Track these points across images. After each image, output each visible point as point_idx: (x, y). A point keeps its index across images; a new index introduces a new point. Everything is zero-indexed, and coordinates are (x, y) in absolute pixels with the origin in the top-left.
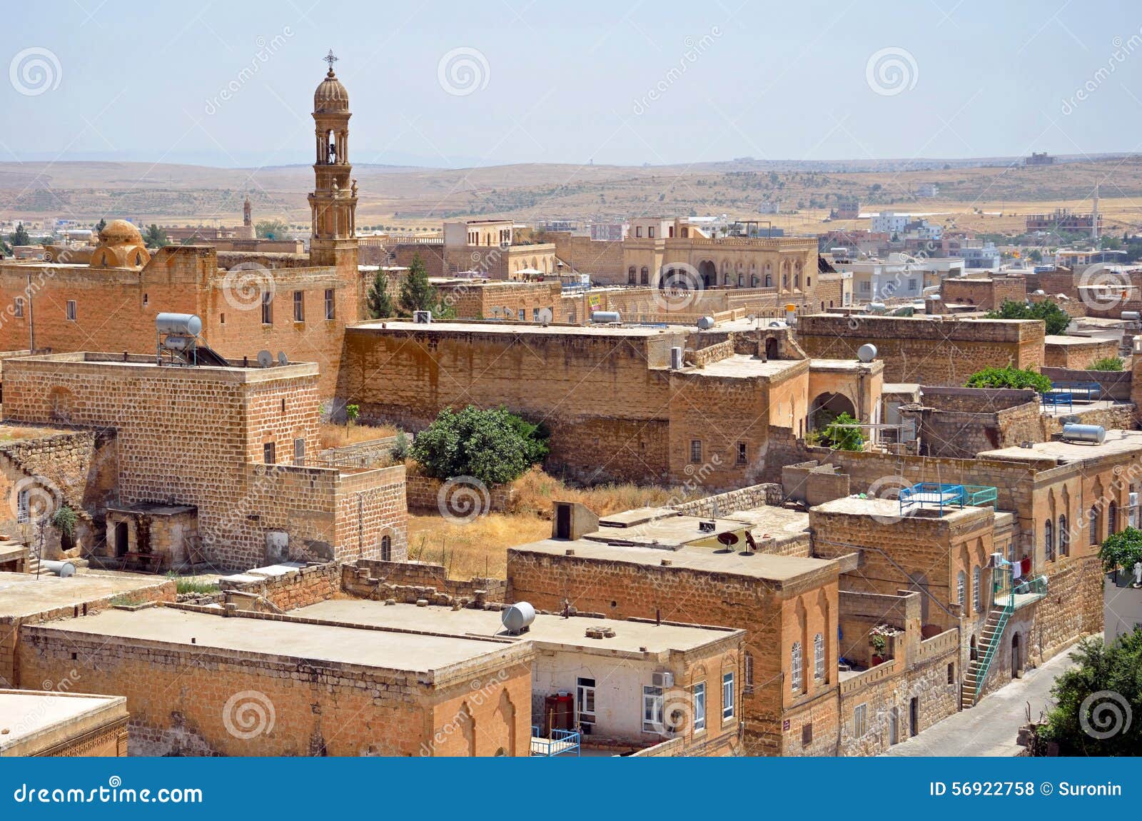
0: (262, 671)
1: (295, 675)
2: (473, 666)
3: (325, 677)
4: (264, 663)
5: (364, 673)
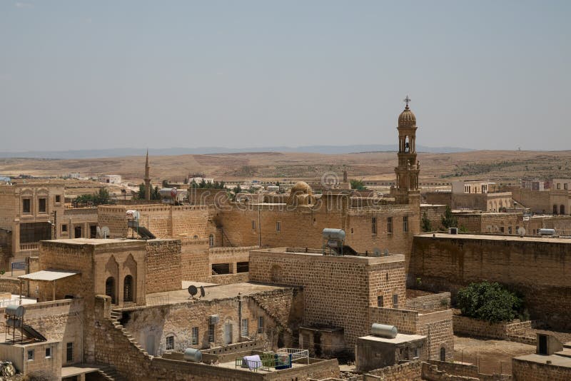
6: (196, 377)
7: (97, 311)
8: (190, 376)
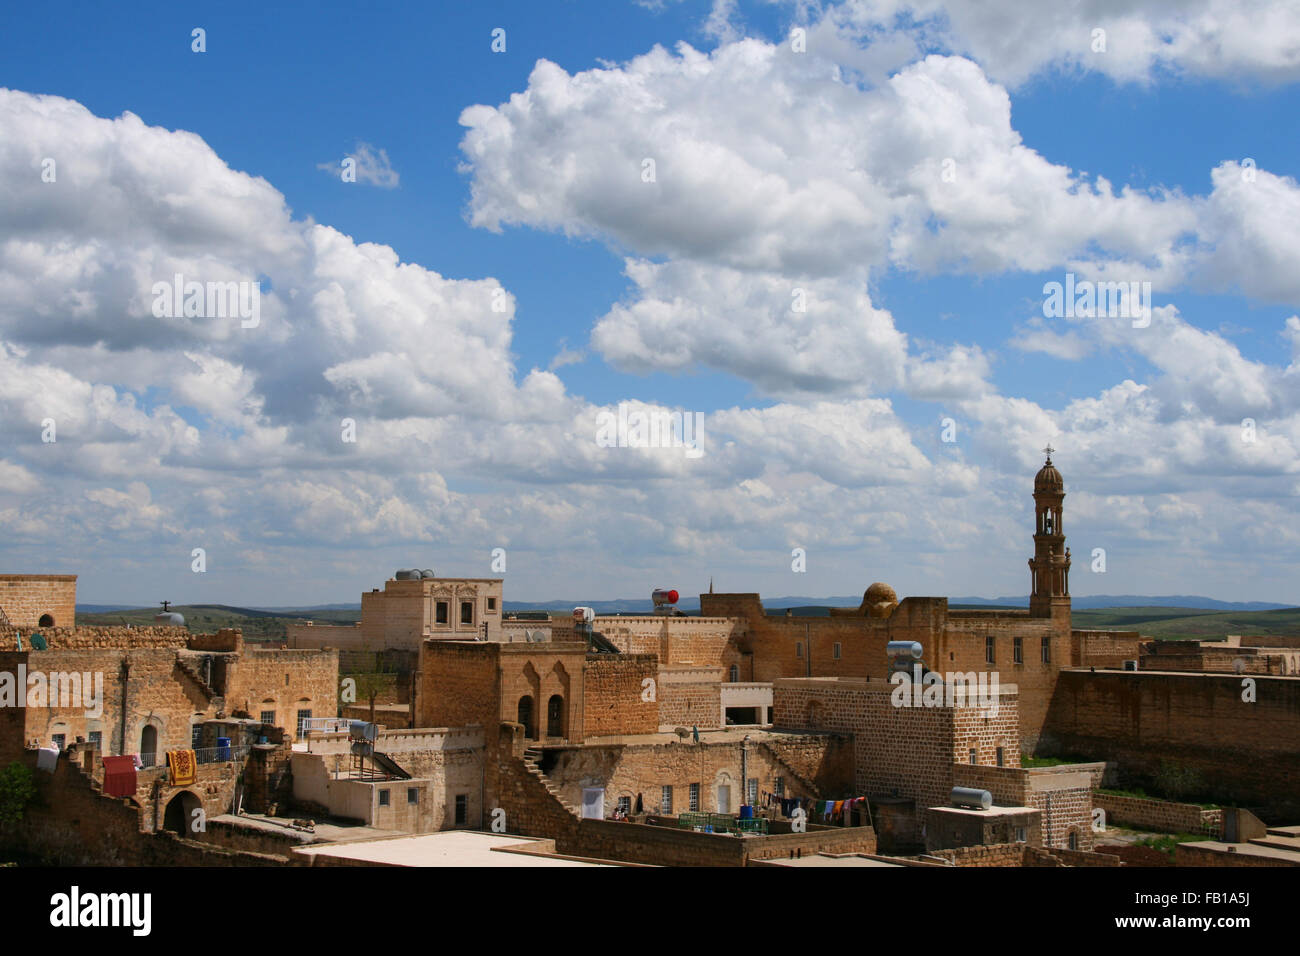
6: (644, 846)
7: (503, 747)
8: (636, 846)
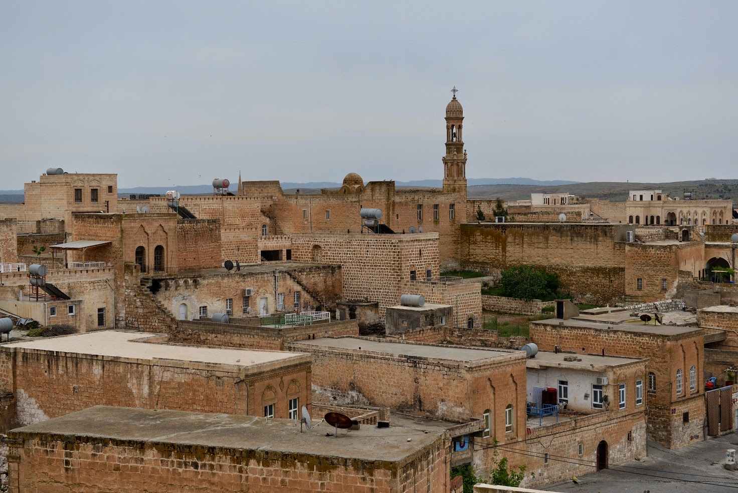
0: (391, 362)
1: (406, 364)
2: (494, 361)
3: (420, 365)
4: (392, 358)
5: (439, 362)
6: (219, 335)
7: (127, 278)
8: (214, 335)
